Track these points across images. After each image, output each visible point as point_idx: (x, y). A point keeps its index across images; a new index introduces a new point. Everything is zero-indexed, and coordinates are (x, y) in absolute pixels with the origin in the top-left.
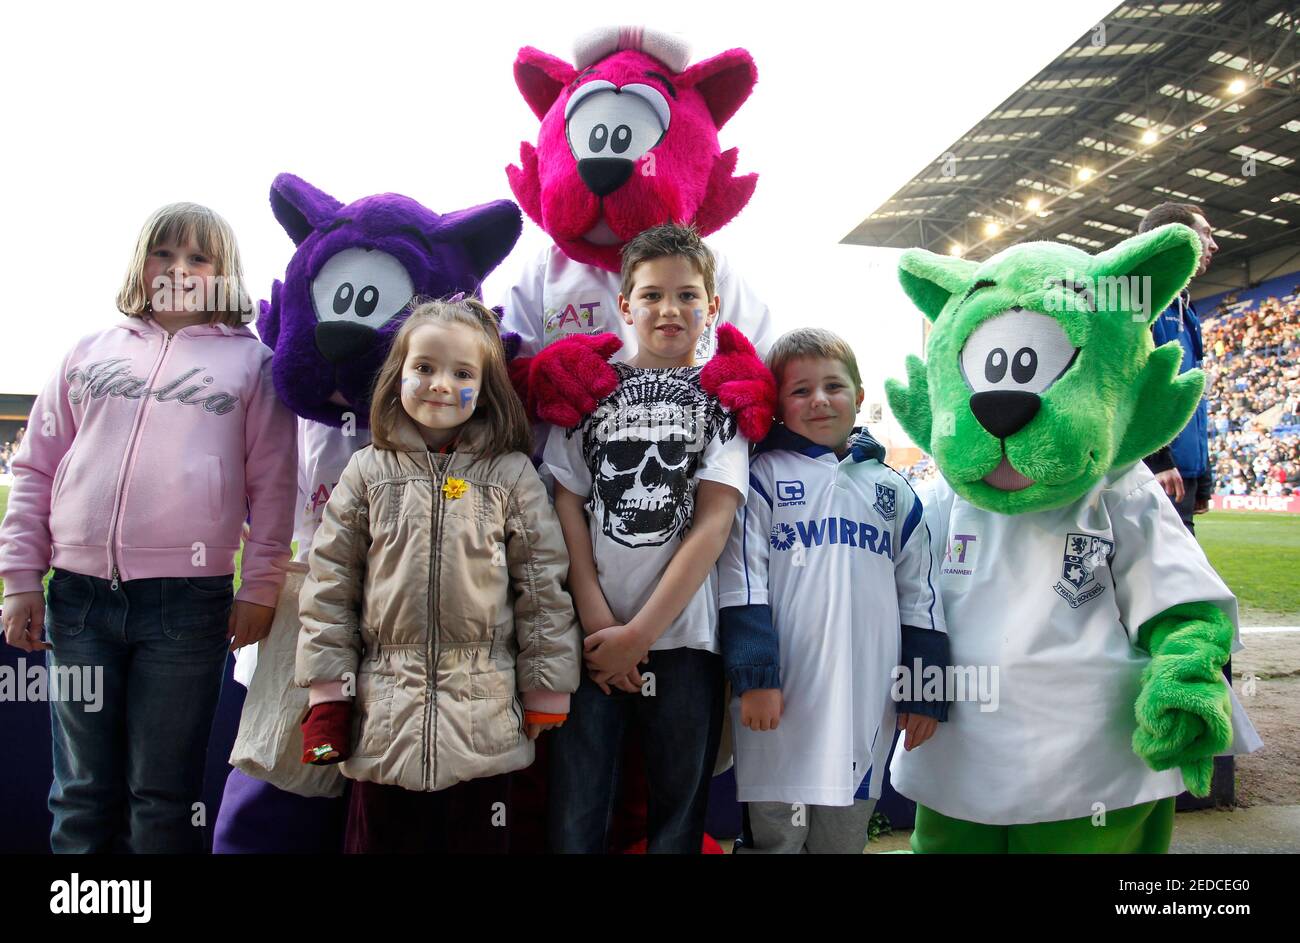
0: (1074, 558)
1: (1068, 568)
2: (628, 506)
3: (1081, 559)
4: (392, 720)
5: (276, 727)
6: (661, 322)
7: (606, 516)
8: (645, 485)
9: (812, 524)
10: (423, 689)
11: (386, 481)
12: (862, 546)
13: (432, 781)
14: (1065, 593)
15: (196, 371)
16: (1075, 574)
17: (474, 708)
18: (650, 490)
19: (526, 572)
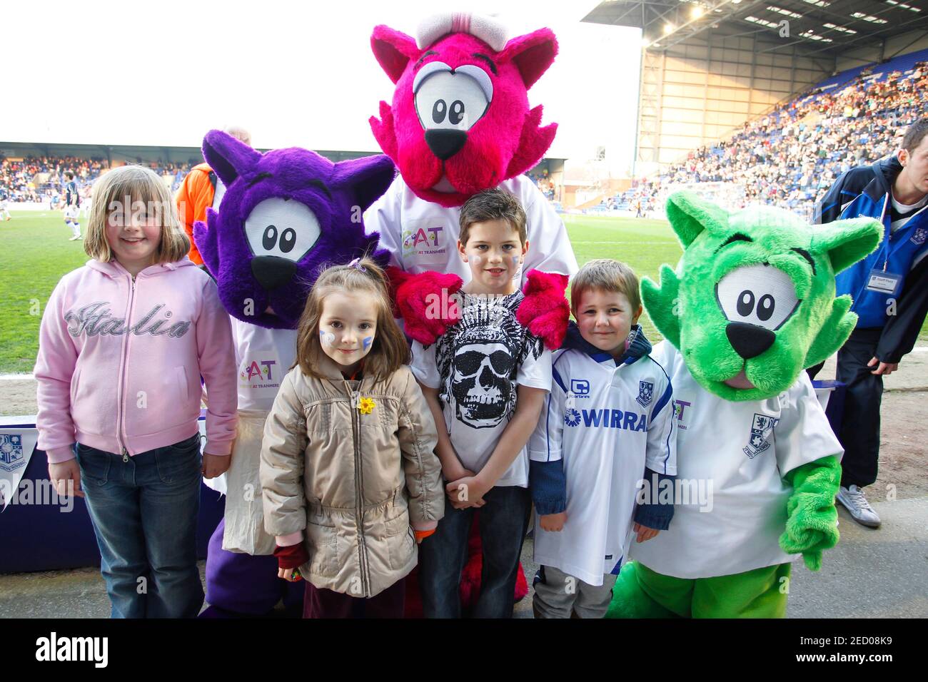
0: (758, 431)
1: (753, 437)
2: (472, 400)
3: (762, 431)
4: (338, 558)
5: (250, 525)
6: (489, 266)
7: (458, 407)
8: (483, 385)
9: (593, 412)
10: (356, 536)
11: (318, 402)
12: (625, 427)
13: (369, 592)
14: (749, 453)
15: (158, 308)
16: (757, 441)
17: (389, 544)
18: (486, 390)
19: (413, 449)
